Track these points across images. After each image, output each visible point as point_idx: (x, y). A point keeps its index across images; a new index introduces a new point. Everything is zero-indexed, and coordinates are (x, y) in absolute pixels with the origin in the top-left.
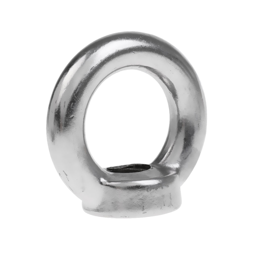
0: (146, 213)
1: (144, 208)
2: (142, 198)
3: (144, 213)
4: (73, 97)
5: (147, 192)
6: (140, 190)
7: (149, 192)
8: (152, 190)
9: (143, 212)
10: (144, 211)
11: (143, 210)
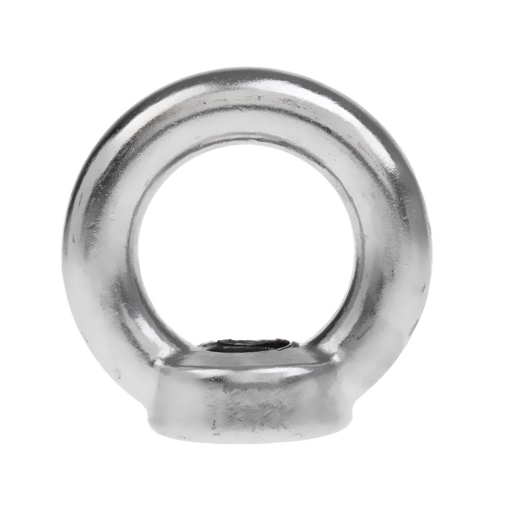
0: (219, 434)
1: (216, 424)
2: (214, 404)
3: (215, 435)
4: (97, 187)
5: (224, 393)
6: (210, 387)
7: (228, 393)
8: (235, 391)
9: (214, 433)
10: (215, 431)
11: (214, 428)
